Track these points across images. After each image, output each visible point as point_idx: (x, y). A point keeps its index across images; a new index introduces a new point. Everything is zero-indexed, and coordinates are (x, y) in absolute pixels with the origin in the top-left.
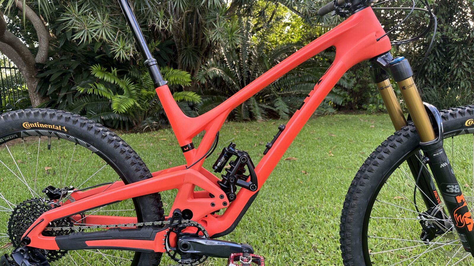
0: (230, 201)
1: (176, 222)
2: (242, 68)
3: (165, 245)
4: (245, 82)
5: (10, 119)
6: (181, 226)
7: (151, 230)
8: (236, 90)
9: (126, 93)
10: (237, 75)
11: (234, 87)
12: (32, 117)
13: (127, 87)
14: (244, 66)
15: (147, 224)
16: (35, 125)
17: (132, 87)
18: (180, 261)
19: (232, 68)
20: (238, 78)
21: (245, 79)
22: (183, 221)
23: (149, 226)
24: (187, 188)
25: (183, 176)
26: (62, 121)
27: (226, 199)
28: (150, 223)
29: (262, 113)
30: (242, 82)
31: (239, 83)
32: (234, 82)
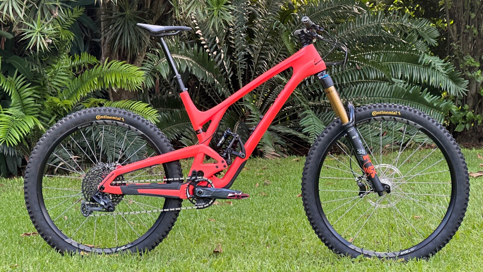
0: (228, 164)
1: (193, 178)
2: (235, 49)
3: (187, 193)
4: (240, 79)
5: (88, 113)
6: (197, 181)
7: (178, 183)
8: (221, 97)
9: (15, 103)
10: (222, 64)
11: (217, 90)
12: (102, 112)
13: (18, 91)
14: (237, 45)
15: (175, 179)
16: (104, 117)
17: (27, 92)
18: (196, 204)
19: (212, 50)
20: (225, 70)
21: (240, 73)
22: (198, 177)
23: (177, 180)
24: (200, 156)
25: (198, 149)
26: (122, 114)
27: (225, 163)
28: (178, 179)
29: (275, 143)
30: (234, 78)
31: (228, 81)
32: (216, 80)
